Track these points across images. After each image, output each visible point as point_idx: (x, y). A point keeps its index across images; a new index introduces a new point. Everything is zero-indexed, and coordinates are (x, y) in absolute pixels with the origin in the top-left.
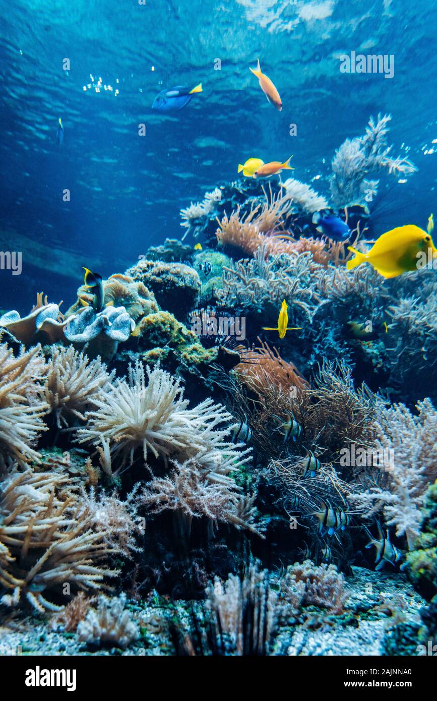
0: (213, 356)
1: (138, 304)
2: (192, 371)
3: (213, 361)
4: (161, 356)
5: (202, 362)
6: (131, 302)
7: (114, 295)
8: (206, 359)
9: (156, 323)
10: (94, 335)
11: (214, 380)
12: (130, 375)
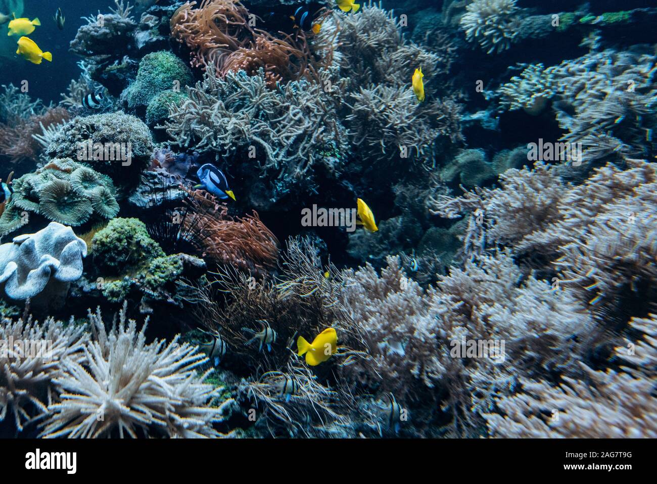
0: (178, 268)
1: (84, 201)
2: (159, 296)
3: (178, 276)
4: (123, 292)
5: (168, 281)
6: (76, 200)
7: (55, 198)
8: (172, 274)
9: (111, 242)
10: (42, 287)
11: (183, 296)
12: (92, 322)
